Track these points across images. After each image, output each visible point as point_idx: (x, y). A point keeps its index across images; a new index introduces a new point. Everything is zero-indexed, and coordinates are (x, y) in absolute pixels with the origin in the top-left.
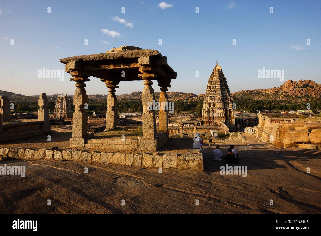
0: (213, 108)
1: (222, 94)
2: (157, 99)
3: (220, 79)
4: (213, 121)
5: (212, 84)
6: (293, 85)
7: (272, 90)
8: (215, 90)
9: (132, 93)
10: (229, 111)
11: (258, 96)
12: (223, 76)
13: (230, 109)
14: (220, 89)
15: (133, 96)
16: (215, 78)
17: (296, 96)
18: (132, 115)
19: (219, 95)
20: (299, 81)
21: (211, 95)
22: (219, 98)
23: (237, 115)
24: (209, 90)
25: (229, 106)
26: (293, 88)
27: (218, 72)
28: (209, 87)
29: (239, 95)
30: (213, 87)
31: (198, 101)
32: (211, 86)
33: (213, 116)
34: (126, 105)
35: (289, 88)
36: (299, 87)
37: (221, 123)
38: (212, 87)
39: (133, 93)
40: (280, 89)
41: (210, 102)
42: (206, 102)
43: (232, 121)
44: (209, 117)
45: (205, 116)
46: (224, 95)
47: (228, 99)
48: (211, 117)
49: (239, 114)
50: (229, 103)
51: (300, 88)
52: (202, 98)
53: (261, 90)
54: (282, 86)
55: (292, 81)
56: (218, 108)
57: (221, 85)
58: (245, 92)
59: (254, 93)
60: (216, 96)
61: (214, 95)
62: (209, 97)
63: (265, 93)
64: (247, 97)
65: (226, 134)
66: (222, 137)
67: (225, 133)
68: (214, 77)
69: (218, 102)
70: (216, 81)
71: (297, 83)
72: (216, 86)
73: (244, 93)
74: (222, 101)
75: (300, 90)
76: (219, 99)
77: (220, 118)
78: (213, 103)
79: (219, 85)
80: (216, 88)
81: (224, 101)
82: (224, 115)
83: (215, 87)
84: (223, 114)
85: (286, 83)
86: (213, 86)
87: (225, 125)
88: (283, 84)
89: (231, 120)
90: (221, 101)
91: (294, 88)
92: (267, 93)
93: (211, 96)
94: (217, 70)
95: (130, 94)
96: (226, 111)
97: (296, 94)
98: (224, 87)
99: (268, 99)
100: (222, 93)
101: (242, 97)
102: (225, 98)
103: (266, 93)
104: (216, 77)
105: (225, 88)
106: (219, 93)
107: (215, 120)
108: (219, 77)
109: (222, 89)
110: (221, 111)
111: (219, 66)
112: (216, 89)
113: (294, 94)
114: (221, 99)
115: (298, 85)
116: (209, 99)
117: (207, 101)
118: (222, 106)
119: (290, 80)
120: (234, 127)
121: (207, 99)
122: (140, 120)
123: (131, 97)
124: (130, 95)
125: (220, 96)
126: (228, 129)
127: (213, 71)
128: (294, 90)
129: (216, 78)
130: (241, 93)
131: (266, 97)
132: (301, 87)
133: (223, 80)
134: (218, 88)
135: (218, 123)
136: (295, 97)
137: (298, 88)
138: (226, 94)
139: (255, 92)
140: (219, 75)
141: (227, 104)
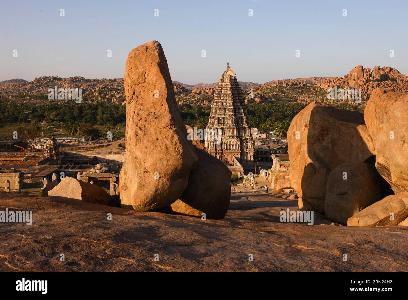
0: (223, 136)
1: (235, 115)
2: (102, 98)
3: (232, 92)
4: (223, 156)
5: (220, 98)
6: (365, 75)
7: (331, 83)
8: (224, 108)
9: (36, 79)
10: (245, 141)
11: (307, 94)
12: (238, 86)
13: (246, 137)
14: (232, 107)
15: (38, 86)
16: (225, 89)
17: (368, 96)
18: (67, 141)
19: (231, 116)
20: (374, 68)
21: (219, 116)
22: (231, 121)
23: (261, 142)
24: (216, 107)
25: (245, 133)
26: (365, 80)
27: (230, 80)
28: (217, 102)
29: (271, 91)
30: (222, 103)
31: (192, 103)
32: (219, 102)
33: (222, 149)
34: (33, 112)
35: (358, 81)
36: (375, 79)
37: (233, 160)
38: (220, 104)
39: (38, 80)
40: (344, 82)
41: (218, 127)
42: (211, 125)
43: (250, 156)
44: (216, 151)
45: (209, 148)
46: (239, 116)
47: (244, 122)
48: (219, 151)
49: (264, 139)
50: (245, 128)
51: (375, 81)
52: (199, 97)
53: (315, 79)
54: (347, 77)
55: (362, 67)
56: (230, 137)
57: (234, 101)
58: (284, 85)
59: (299, 88)
60: (227, 118)
61: (224, 116)
62: (216, 119)
63: (319, 89)
64: (287, 95)
65: (239, 177)
66: (234, 182)
67: (238, 175)
68: (224, 87)
69: (229, 128)
70: (226, 94)
71: (372, 73)
72: (226, 102)
73: (281, 87)
74: (236, 126)
75: (375, 86)
76: (231, 123)
77: (232, 152)
78: (222, 129)
79: (231, 101)
80: (226, 105)
81: (238, 126)
82: (238, 147)
83: (224, 104)
84: (236, 145)
85: (353, 70)
86: (223, 101)
87: (238, 163)
88: (349, 73)
89: (248, 153)
90: (233, 125)
91: (367, 81)
92: (323, 89)
93: (219, 118)
94: (228, 77)
95: (30, 81)
96: (241, 140)
97: (369, 93)
98: (239, 104)
99: (323, 100)
100: (235, 113)
101: (277, 95)
102: (240, 120)
103: (322, 87)
104: (226, 87)
105: (239, 106)
106: (231, 113)
107: (224, 155)
108: (231, 88)
109: (235, 107)
110: (234, 142)
111: (231, 70)
112: (226, 107)
113: (366, 93)
114: (233, 122)
115: (372, 76)
116: (216, 122)
117: (213, 125)
118: (235, 133)
119: (359, 67)
120: (252, 164)
121: (213, 121)
122: (96, 156)
123: (32, 88)
124: (30, 83)
125: (233, 118)
126: (242, 169)
127: (222, 78)
128: (366, 86)
129: (227, 89)
130: (276, 87)
131: (320, 97)
132: (377, 80)
133: (238, 91)
134: (230, 106)
135: (229, 159)
136: (367, 98)
137: (373, 81)
138: (241, 114)
139: (301, 86)
140: (231, 85)
141: (242, 129)
